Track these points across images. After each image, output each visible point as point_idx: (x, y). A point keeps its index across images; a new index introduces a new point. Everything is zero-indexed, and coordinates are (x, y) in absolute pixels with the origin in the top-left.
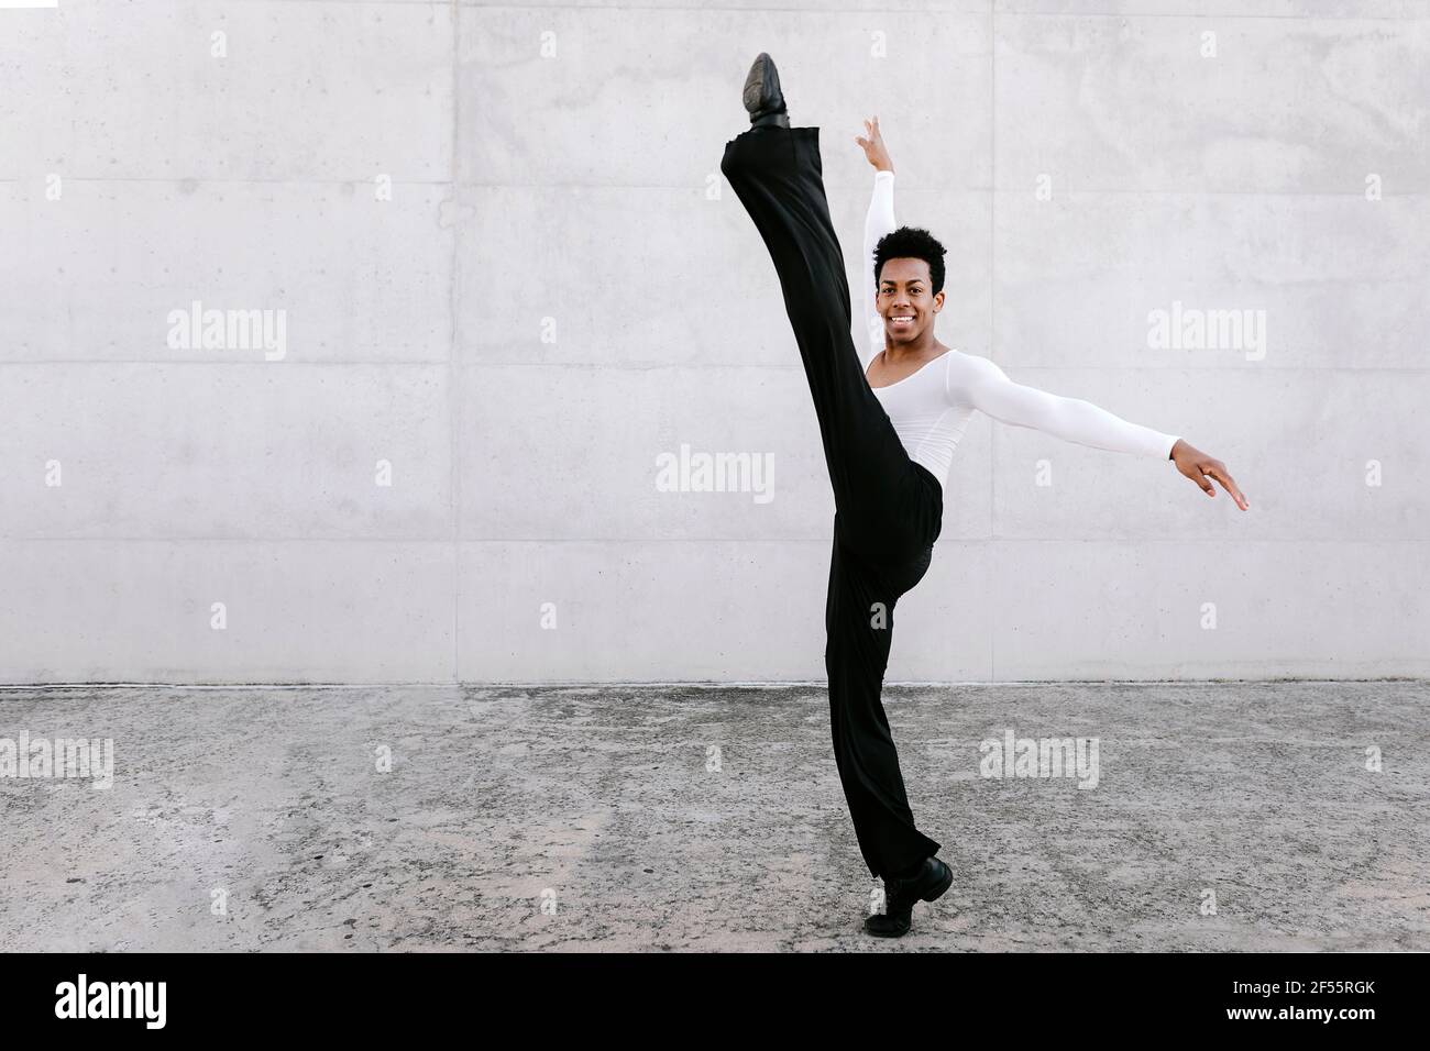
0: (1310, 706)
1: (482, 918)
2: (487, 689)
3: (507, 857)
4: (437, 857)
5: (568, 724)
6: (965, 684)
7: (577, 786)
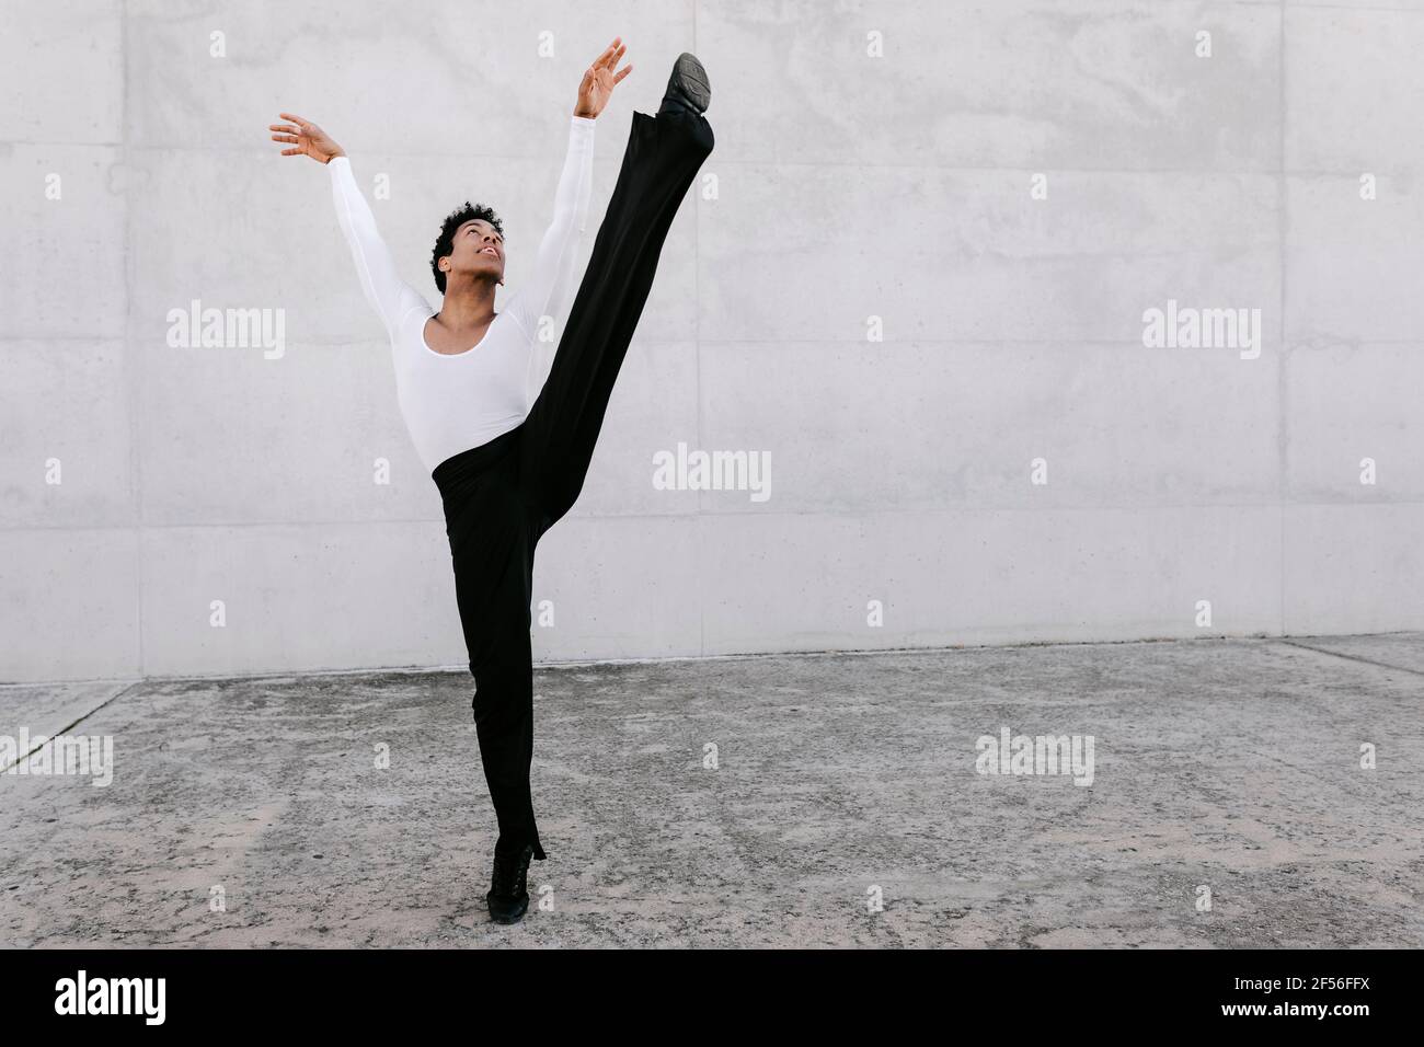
0: (1054, 669)
1: (135, 913)
2: (176, 682)
3: (171, 851)
4: (95, 855)
5: (258, 715)
6: (675, 659)
7: (256, 777)
